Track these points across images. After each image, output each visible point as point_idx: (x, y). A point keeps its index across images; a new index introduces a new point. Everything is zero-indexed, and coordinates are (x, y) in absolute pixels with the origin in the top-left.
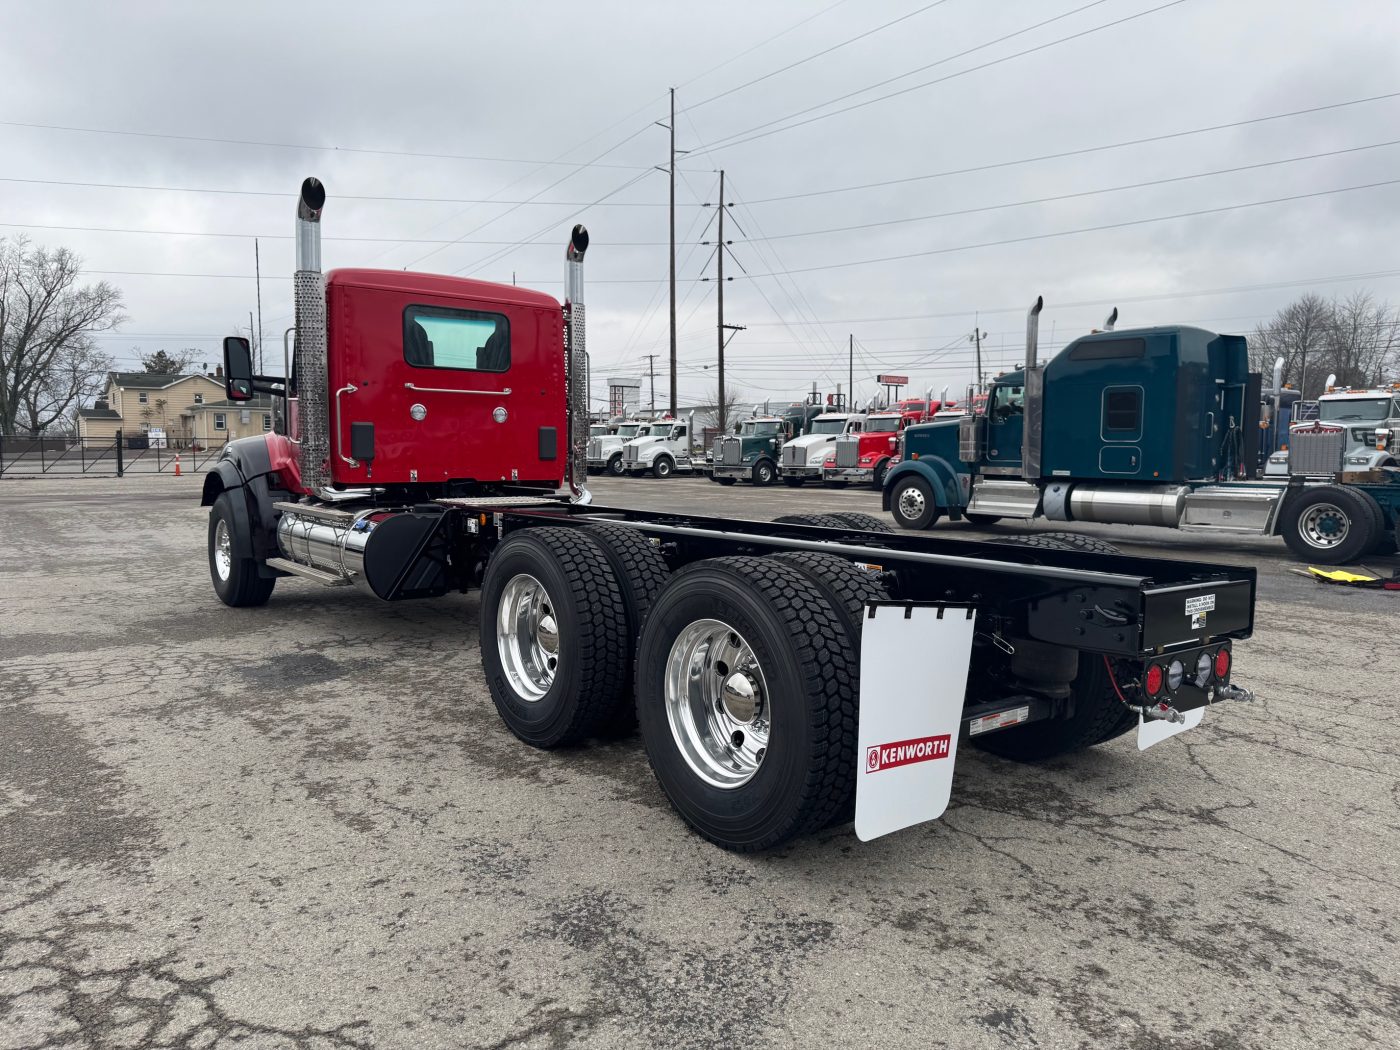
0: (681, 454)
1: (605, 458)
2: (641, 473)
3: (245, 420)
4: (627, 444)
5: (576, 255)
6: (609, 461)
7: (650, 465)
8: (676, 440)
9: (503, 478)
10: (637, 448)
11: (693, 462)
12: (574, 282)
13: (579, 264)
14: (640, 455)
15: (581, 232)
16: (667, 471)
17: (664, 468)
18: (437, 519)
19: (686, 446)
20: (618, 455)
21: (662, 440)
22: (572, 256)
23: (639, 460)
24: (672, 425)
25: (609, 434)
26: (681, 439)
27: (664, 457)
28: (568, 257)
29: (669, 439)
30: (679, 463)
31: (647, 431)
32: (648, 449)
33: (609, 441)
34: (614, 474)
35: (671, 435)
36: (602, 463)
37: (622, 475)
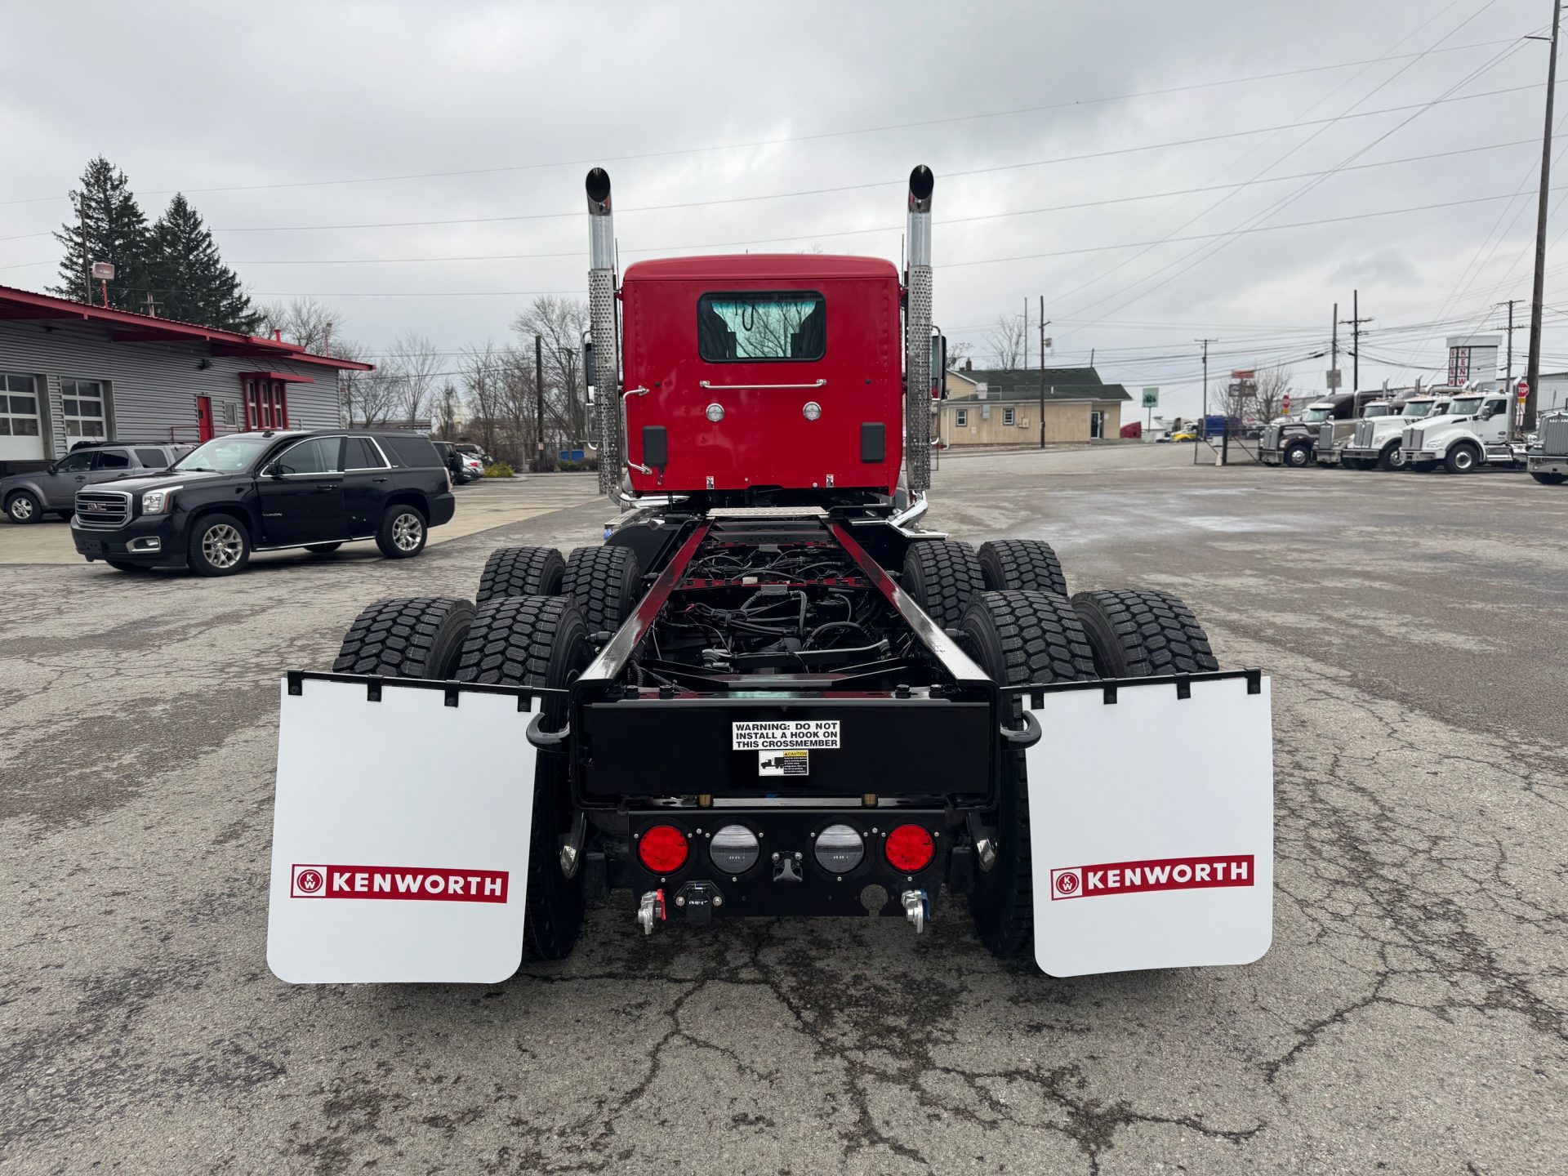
0: (1495, 438)
1: (1377, 446)
2: (1430, 466)
3: (986, 415)
4: (1409, 427)
5: (919, 206)
6: (1382, 451)
7: (1441, 455)
8: (1487, 419)
9: (815, 485)
10: (1422, 432)
11: (1516, 451)
12: (918, 239)
13: (924, 215)
14: (1425, 442)
15: (923, 170)
16: (1468, 464)
17: (1463, 460)
18: (674, 532)
19: (1505, 428)
20: (1395, 443)
21: (1465, 420)
22: (914, 207)
23: (1425, 449)
24: (1482, 399)
25: (1392, 413)
26: (1497, 418)
27: (1466, 443)
28: (911, 209)
29: (1475, 418)
30: (1491, 452)
31: (1444, 408)
32: (1439, 434)
33: (1383, 424)
34: (1390, 467)
35: (1479, 413)
36: (1372, 453)
37: (1402, 469)
